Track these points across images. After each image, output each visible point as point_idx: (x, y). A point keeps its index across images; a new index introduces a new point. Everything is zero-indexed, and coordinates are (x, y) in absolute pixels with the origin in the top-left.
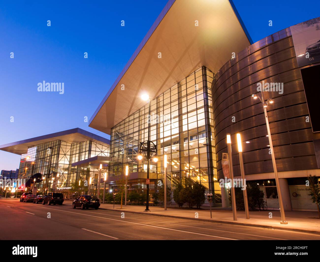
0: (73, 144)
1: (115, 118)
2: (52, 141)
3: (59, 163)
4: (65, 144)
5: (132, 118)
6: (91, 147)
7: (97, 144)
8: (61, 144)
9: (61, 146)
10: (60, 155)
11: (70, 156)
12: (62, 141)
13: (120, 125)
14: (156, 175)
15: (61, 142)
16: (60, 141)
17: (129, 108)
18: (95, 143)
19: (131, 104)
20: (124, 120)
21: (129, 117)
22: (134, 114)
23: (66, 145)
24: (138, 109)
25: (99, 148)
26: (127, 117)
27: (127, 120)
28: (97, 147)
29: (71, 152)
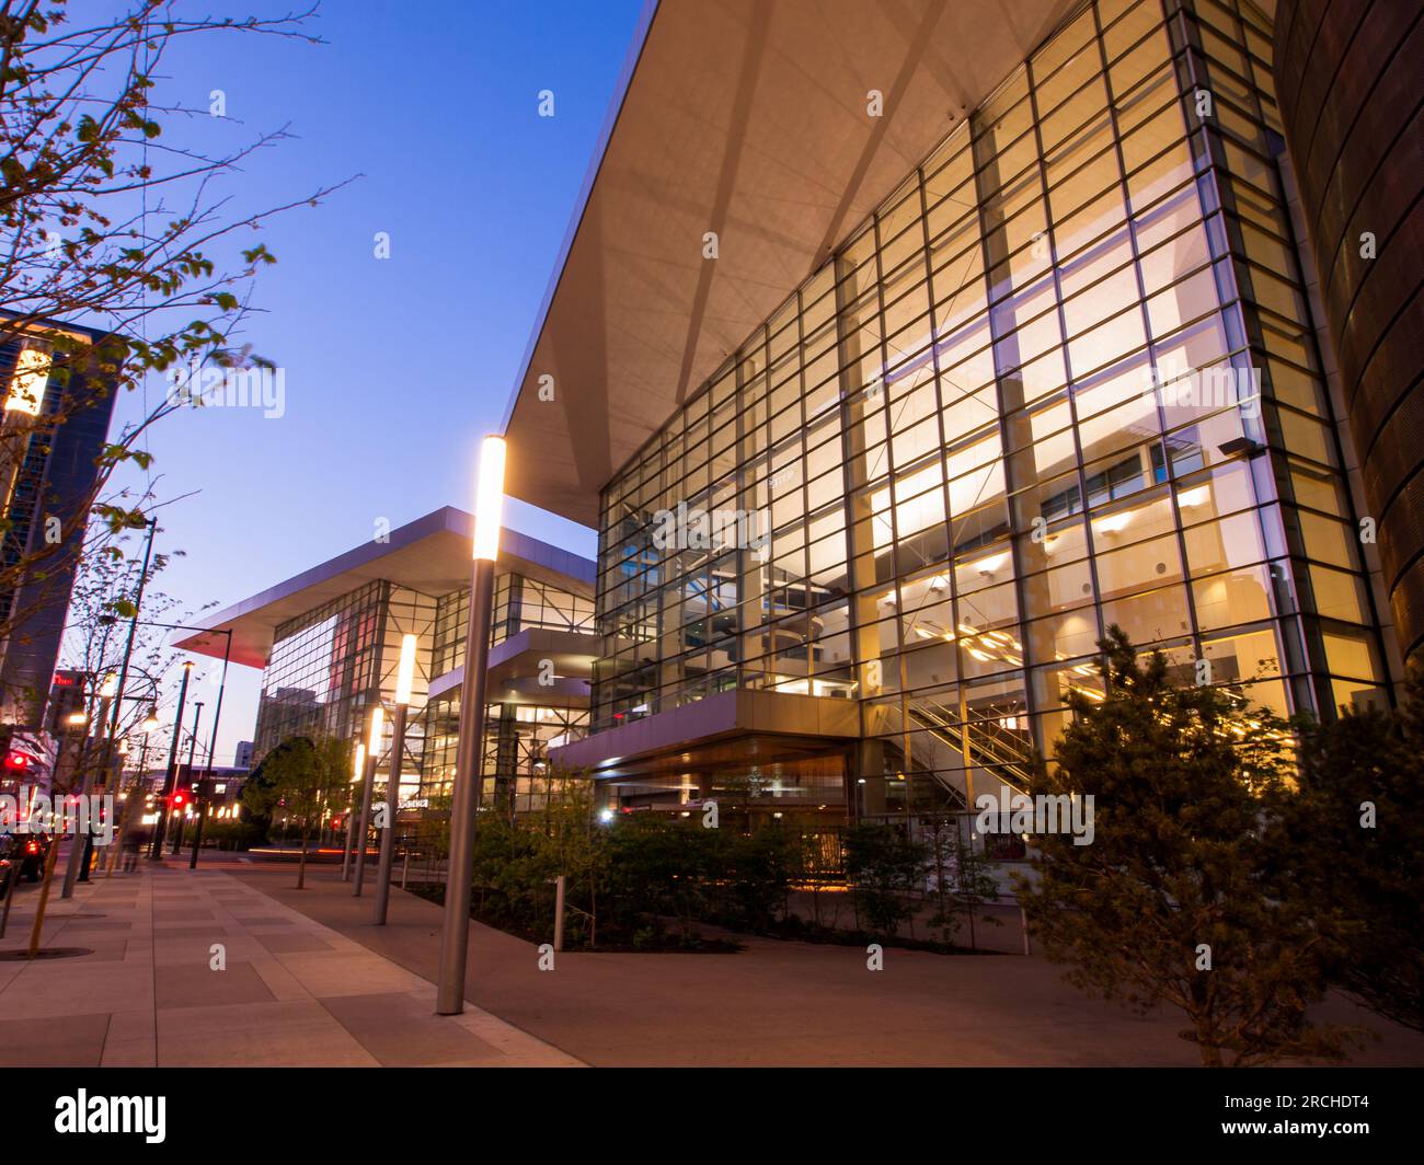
0: (445, 600)
1: (612, 422)
2: (354, 591)
3: (381, 687)
4: (408, 597)
5: (698, 410)
6: (520, 603)
7: (547, 588)
8: (391, 600)
9: (391, 607)
10: (385, 649)
11: (431, 653)
12: (392, 585)
13: (643, 465)
14: (856, 712)
15: (392, 591)
16: (387, 584)
17: (682, 351)
18: (540, 586)
19: (688, 321)
20: (662, 431)
21: (685, 407)
22: (709, 386)
23: (415, 606)
24: (729, 353)
25: (556, 609)
26: (672, 411)
27: (677, 427)
28: (546, 603)
29: (435, 635)
